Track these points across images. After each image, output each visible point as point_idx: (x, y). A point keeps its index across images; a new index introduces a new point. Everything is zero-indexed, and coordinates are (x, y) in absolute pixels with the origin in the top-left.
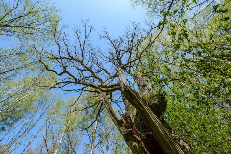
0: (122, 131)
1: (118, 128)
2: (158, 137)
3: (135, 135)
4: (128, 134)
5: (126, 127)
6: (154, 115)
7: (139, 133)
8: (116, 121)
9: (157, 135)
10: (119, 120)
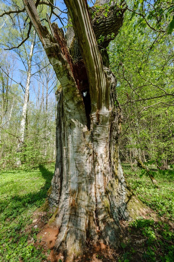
0: (45, 44)
1: (40, 37)
2: (87, 61)
3: (62, 54)
4: (52, 49)
5: (51, 40)
6: (91, 31)
7: (71, 57)
8: (38, 27)
9: (86, 58)
10: (42, 26)
